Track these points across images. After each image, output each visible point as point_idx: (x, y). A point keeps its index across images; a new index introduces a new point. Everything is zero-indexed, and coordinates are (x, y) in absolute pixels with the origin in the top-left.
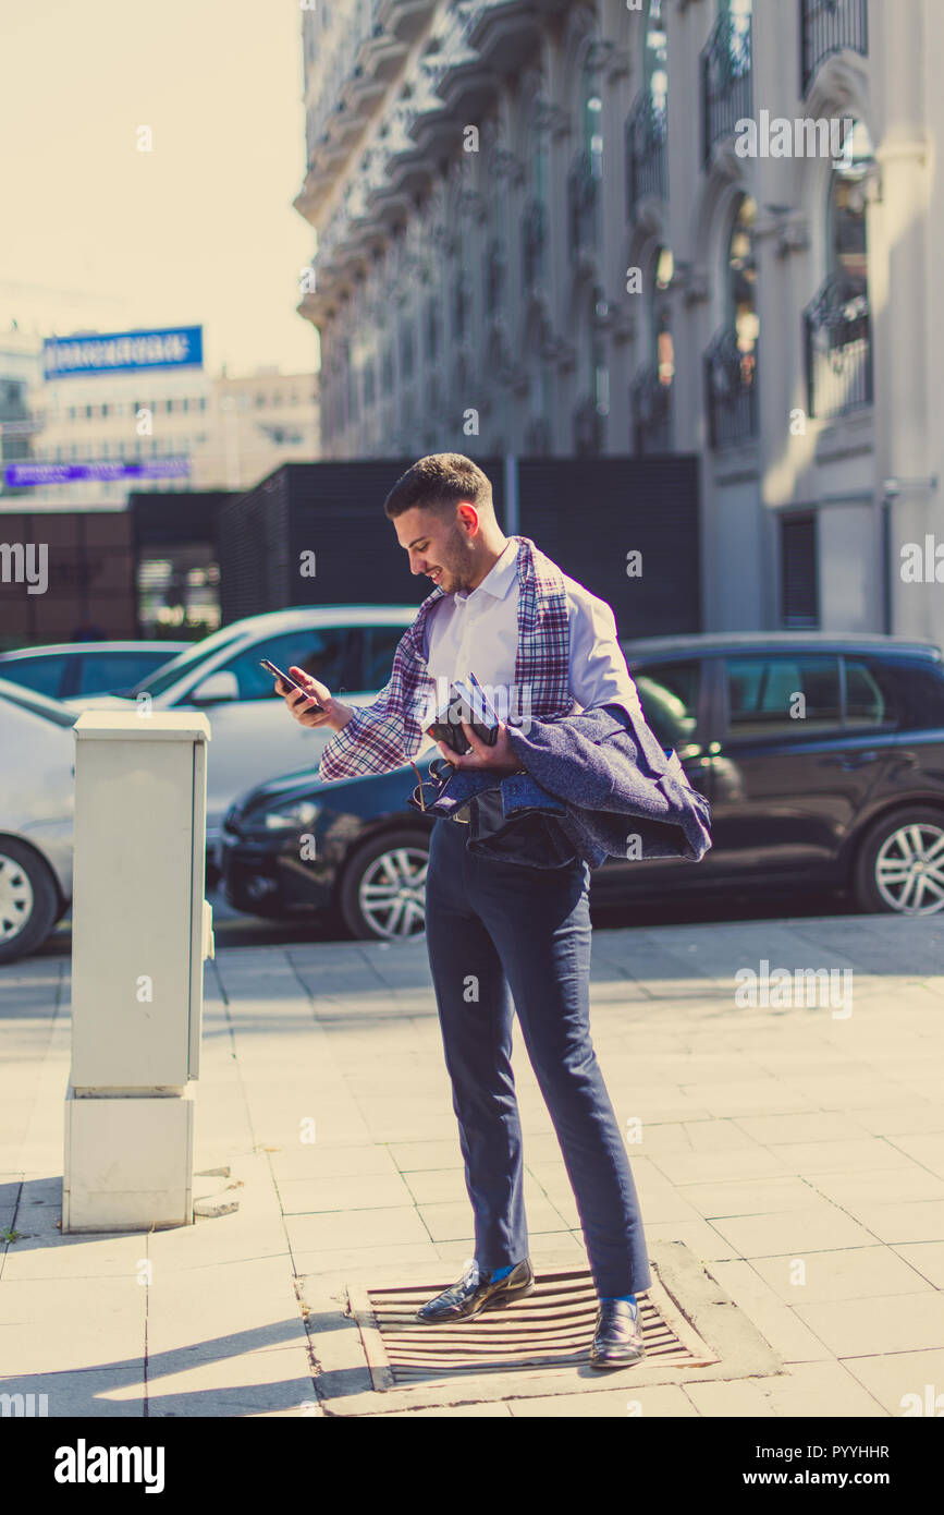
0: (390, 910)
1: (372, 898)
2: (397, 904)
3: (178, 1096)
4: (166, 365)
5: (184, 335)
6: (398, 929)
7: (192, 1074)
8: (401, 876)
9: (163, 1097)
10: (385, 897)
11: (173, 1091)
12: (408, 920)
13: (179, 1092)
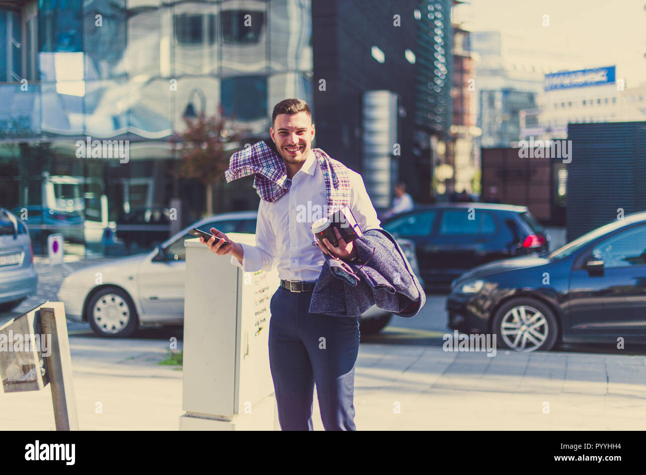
0: (516, 335)
1: (507, 329)
2: (519, 333)
3: (229, 421)
4: (598, 83)
5: (605, 70)
6: (519, 344)
7: (235, 412)
8: (521, 319)
9: (223, 421)
10: (514, 329)
11: (227, 419)
12: (524, 341)
13: (230, 419)
